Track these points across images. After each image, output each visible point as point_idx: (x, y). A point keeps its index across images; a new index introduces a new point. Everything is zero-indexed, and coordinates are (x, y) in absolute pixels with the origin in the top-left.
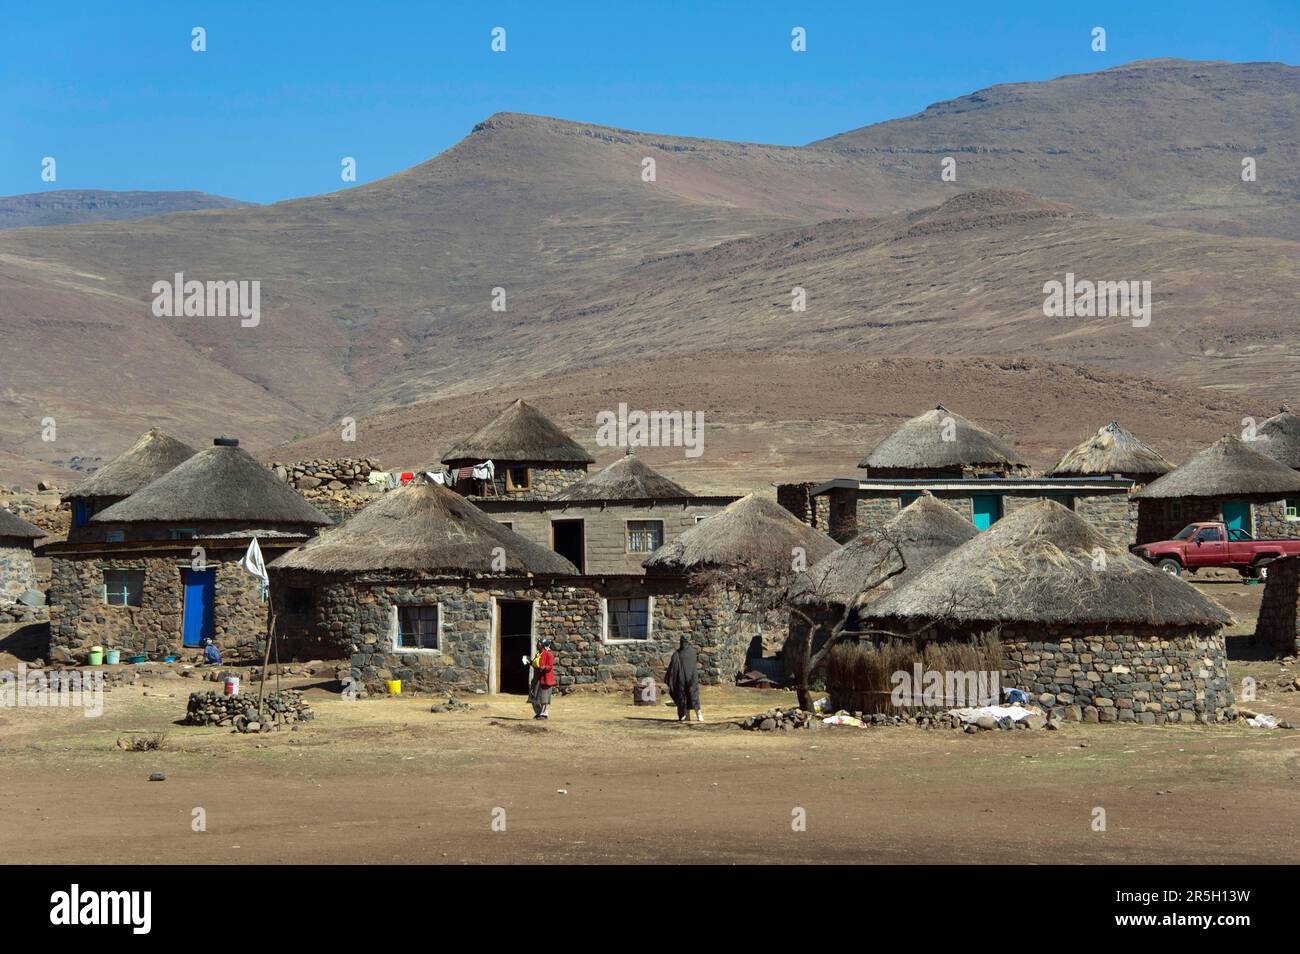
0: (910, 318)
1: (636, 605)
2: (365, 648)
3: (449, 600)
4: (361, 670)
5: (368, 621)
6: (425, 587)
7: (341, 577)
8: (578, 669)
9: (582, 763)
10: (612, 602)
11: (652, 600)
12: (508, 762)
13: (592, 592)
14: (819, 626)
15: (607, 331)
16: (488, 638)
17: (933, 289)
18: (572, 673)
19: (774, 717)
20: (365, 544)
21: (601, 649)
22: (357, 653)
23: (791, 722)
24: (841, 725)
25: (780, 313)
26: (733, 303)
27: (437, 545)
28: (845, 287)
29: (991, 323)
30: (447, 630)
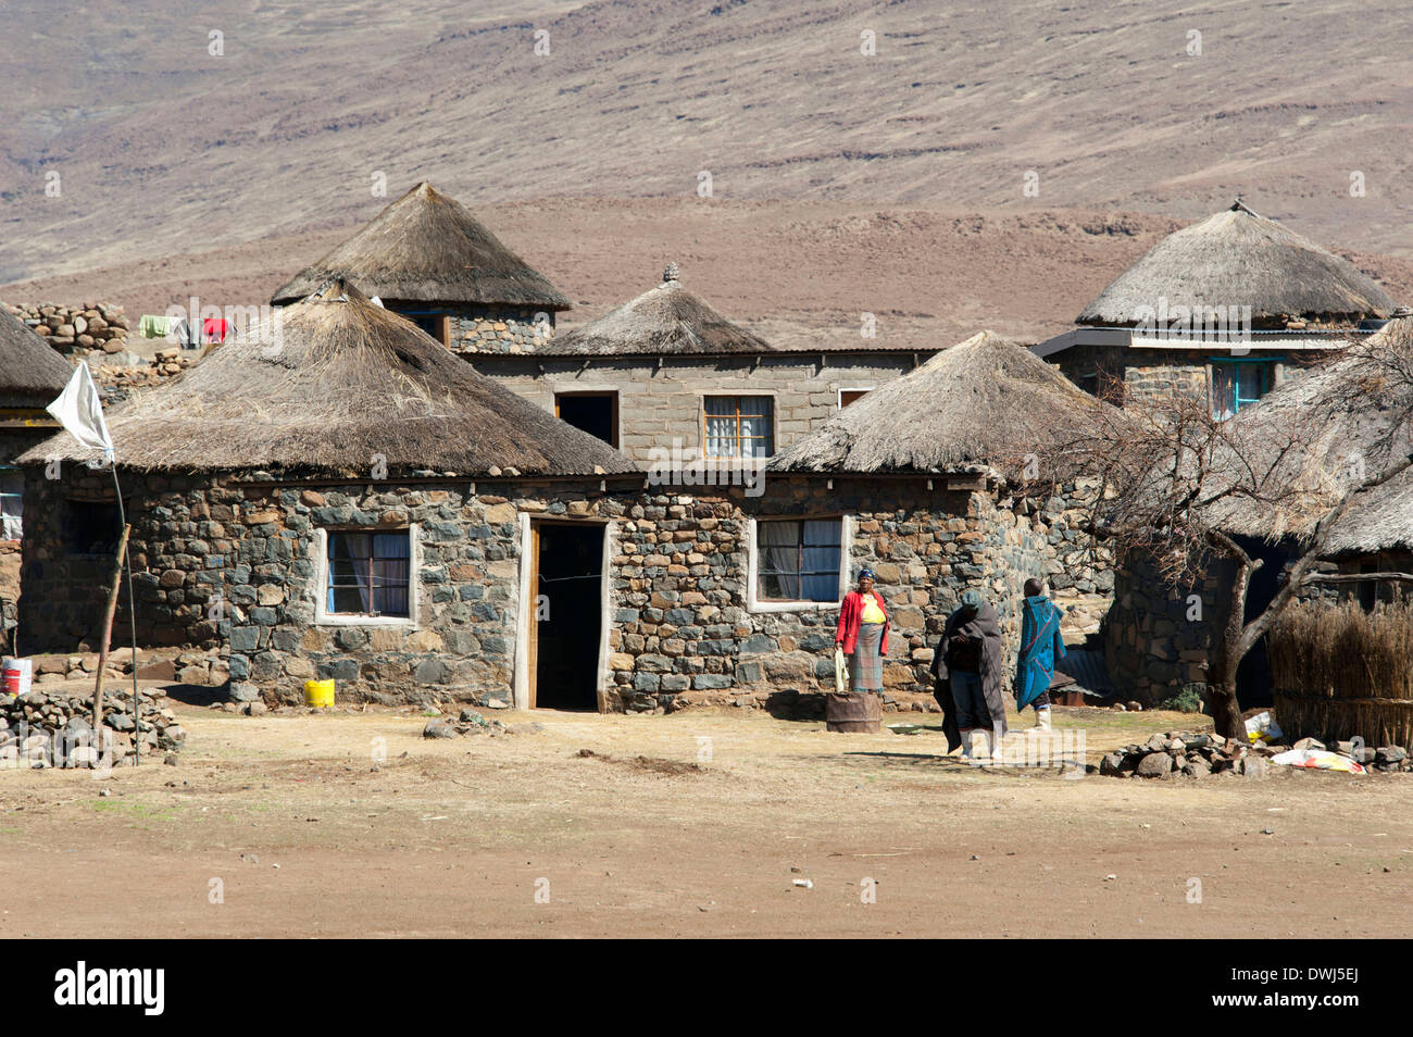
0: (920, 144)
1: (816, 532)
2: (259, 613)
3: (433, 519)
4: (252, 659)
5: (266, 559)
6: (386, 492)
7: (182, 480)
8: (697, 661)
9: (799, 832)
10: (765, 526)
11: (849, 523)
12: (646, 827)
13: (727, 505)
14: (1259, 563)
15: (378, 159)
16: (513, 596)
17: (959, 92)
18: (685, 668)
19: (1167, 750)
20: (228, 416)
21: (745, 621)
22: (242, 624)
23: (1204, 761)
24: (1310, 768)
25: (688, 132)
26: (604, 112)
27: (375, 420)
28: (803, 88)
29: (1064, 155)
30: (429, 580)
